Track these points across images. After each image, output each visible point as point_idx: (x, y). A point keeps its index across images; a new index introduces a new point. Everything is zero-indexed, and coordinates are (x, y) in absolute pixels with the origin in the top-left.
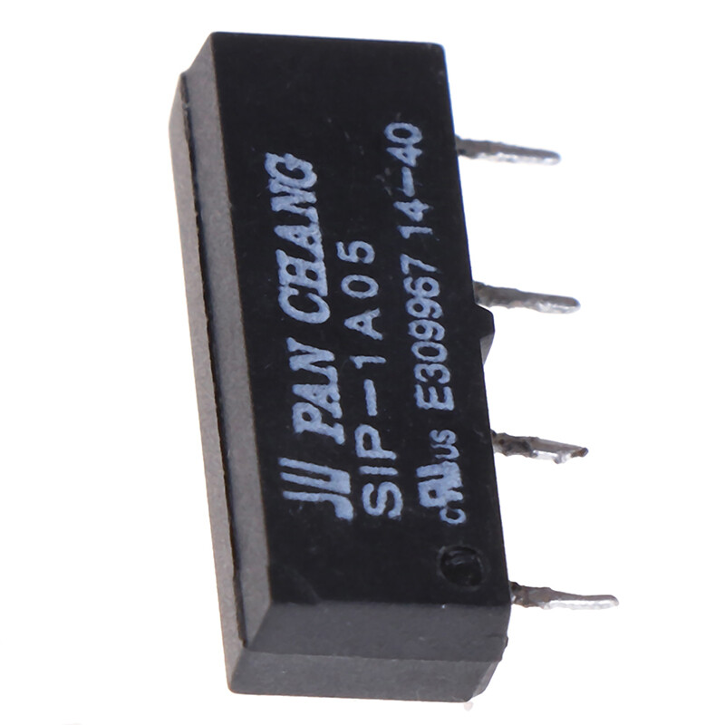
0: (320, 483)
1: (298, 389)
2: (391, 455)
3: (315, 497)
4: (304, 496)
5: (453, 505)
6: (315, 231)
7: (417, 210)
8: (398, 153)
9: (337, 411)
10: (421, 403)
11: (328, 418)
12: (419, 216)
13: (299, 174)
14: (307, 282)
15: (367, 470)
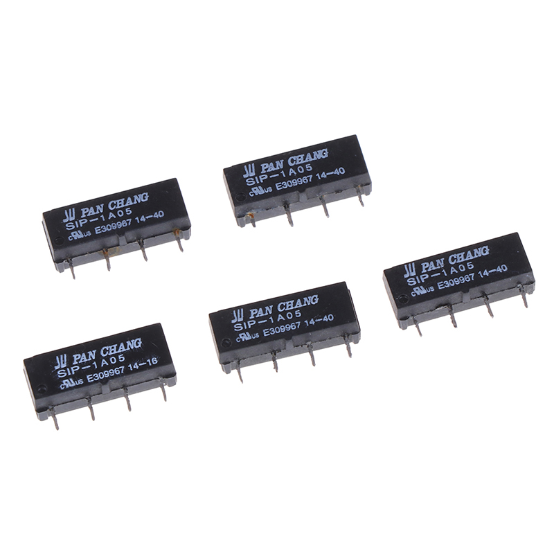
0: (239, 316)
1: (261, 309)
2: (250, 327)
3: (235, 316)
4: (235, 314)
5: (241, 339)
6: (301, 306)
7: (312, 322)
8: (326, 317)
9: (257, 316)
10: (264, 331)
11: (255, 315)
12: (311, 323)
13: (314, 301)
14: (288, 307)
15: (245, 324)
